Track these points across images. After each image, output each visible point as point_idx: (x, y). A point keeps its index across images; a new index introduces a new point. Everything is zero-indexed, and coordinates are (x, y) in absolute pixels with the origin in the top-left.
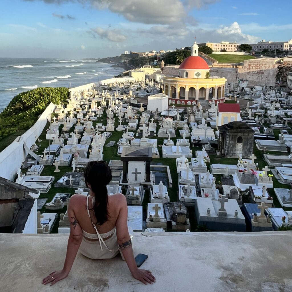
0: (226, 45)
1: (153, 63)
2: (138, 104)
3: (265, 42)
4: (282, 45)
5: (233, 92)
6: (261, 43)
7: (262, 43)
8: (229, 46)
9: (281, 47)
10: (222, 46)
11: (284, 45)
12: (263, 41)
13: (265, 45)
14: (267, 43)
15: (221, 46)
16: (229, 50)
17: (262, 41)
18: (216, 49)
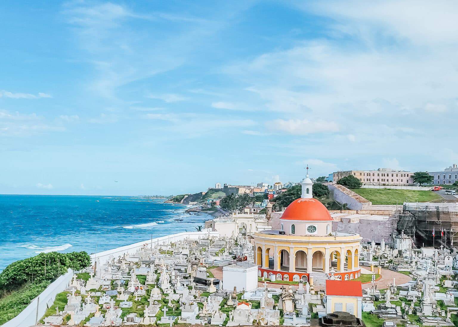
0: (388, 174)
1: (261, 205)
2: (208, 279)
5: (381, 258)
8: (392, 176)
10: (380, 175)
15: (378, 175)
16: (392, 183)
18: (370, 181)
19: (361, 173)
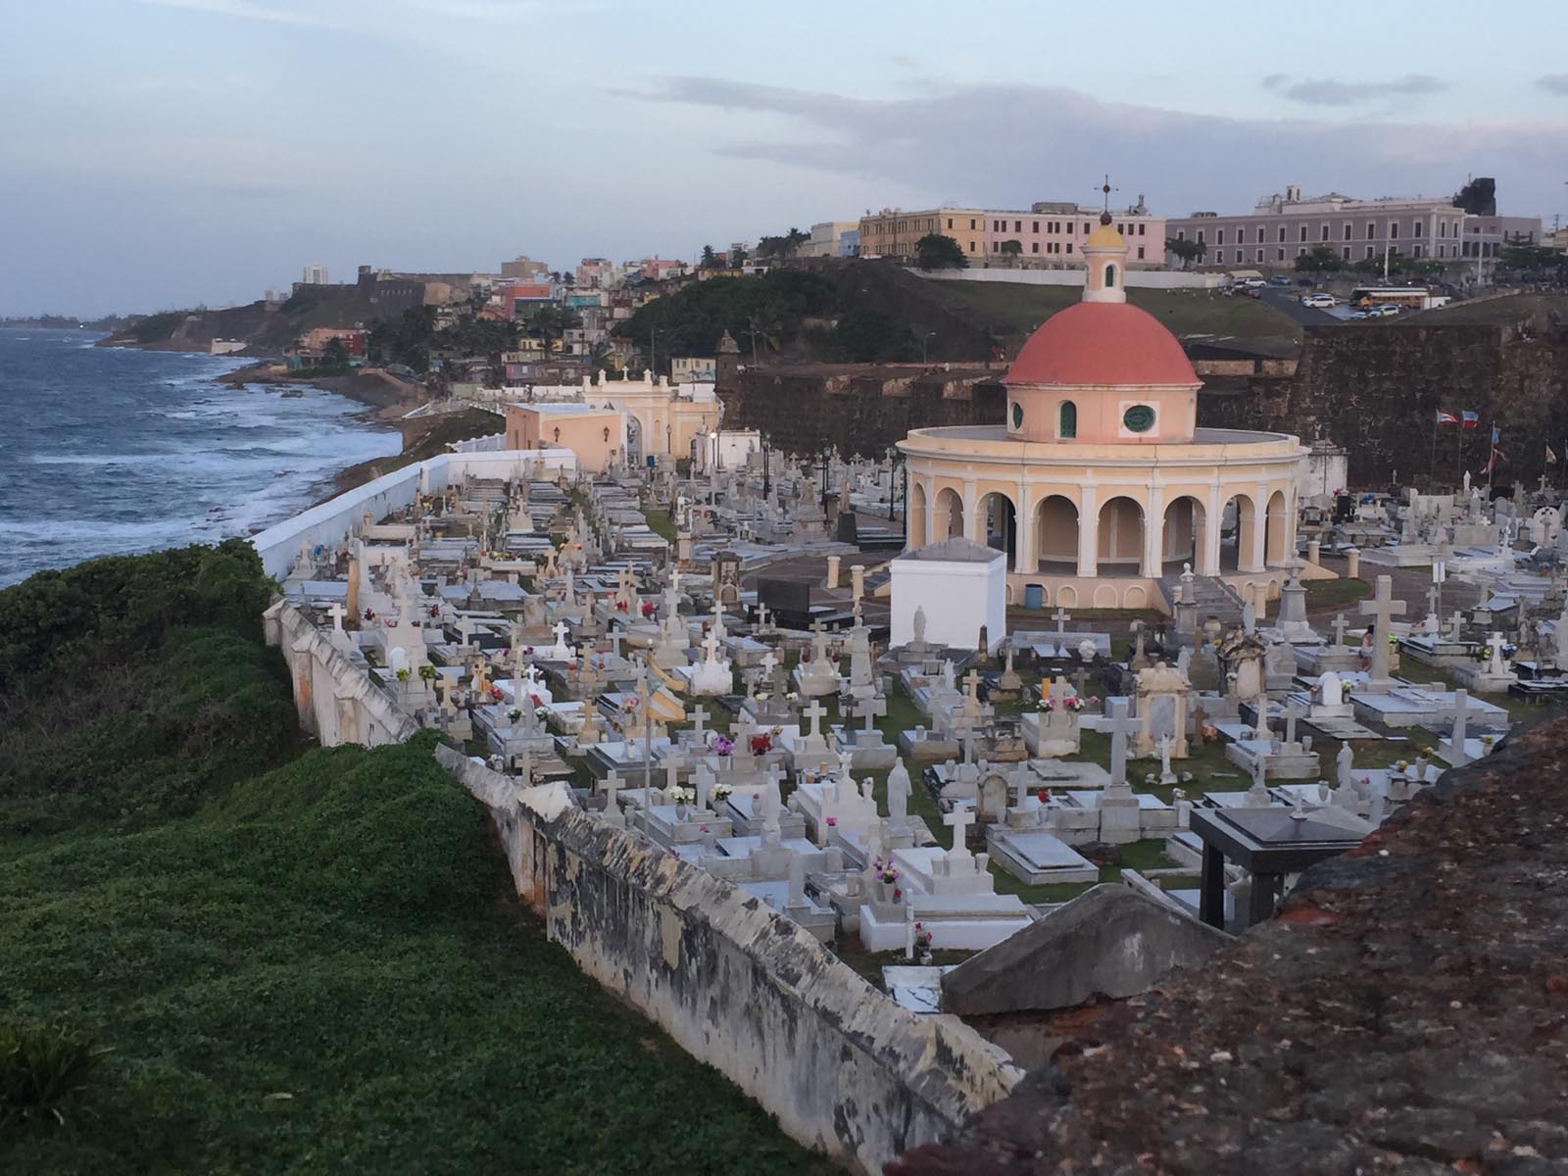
0: (1070, 226)
4: (1421, 221)
9: (1418, 233)
10: (1043, 227)
11: (1435, 218)
13: (1312, 220)
15: (1036, 227)
19: (973, 222)
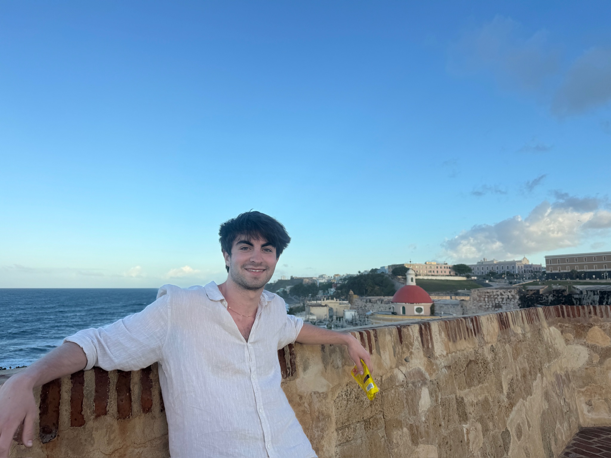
3: (488, 262)
4: (513, 265)
6: (482, 263)
7: (484, 263)
8: (437, 268)
9: (513, 268)
10: (428, 267)
11: (516, 265)
12: (485, 261)
13: (489, 265)
14: (492, 263)
17: (483, 261)
18: (419, 272)
